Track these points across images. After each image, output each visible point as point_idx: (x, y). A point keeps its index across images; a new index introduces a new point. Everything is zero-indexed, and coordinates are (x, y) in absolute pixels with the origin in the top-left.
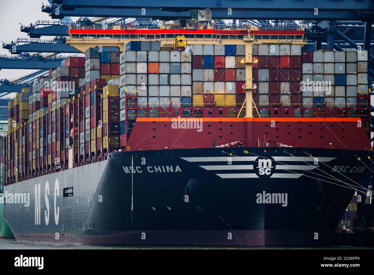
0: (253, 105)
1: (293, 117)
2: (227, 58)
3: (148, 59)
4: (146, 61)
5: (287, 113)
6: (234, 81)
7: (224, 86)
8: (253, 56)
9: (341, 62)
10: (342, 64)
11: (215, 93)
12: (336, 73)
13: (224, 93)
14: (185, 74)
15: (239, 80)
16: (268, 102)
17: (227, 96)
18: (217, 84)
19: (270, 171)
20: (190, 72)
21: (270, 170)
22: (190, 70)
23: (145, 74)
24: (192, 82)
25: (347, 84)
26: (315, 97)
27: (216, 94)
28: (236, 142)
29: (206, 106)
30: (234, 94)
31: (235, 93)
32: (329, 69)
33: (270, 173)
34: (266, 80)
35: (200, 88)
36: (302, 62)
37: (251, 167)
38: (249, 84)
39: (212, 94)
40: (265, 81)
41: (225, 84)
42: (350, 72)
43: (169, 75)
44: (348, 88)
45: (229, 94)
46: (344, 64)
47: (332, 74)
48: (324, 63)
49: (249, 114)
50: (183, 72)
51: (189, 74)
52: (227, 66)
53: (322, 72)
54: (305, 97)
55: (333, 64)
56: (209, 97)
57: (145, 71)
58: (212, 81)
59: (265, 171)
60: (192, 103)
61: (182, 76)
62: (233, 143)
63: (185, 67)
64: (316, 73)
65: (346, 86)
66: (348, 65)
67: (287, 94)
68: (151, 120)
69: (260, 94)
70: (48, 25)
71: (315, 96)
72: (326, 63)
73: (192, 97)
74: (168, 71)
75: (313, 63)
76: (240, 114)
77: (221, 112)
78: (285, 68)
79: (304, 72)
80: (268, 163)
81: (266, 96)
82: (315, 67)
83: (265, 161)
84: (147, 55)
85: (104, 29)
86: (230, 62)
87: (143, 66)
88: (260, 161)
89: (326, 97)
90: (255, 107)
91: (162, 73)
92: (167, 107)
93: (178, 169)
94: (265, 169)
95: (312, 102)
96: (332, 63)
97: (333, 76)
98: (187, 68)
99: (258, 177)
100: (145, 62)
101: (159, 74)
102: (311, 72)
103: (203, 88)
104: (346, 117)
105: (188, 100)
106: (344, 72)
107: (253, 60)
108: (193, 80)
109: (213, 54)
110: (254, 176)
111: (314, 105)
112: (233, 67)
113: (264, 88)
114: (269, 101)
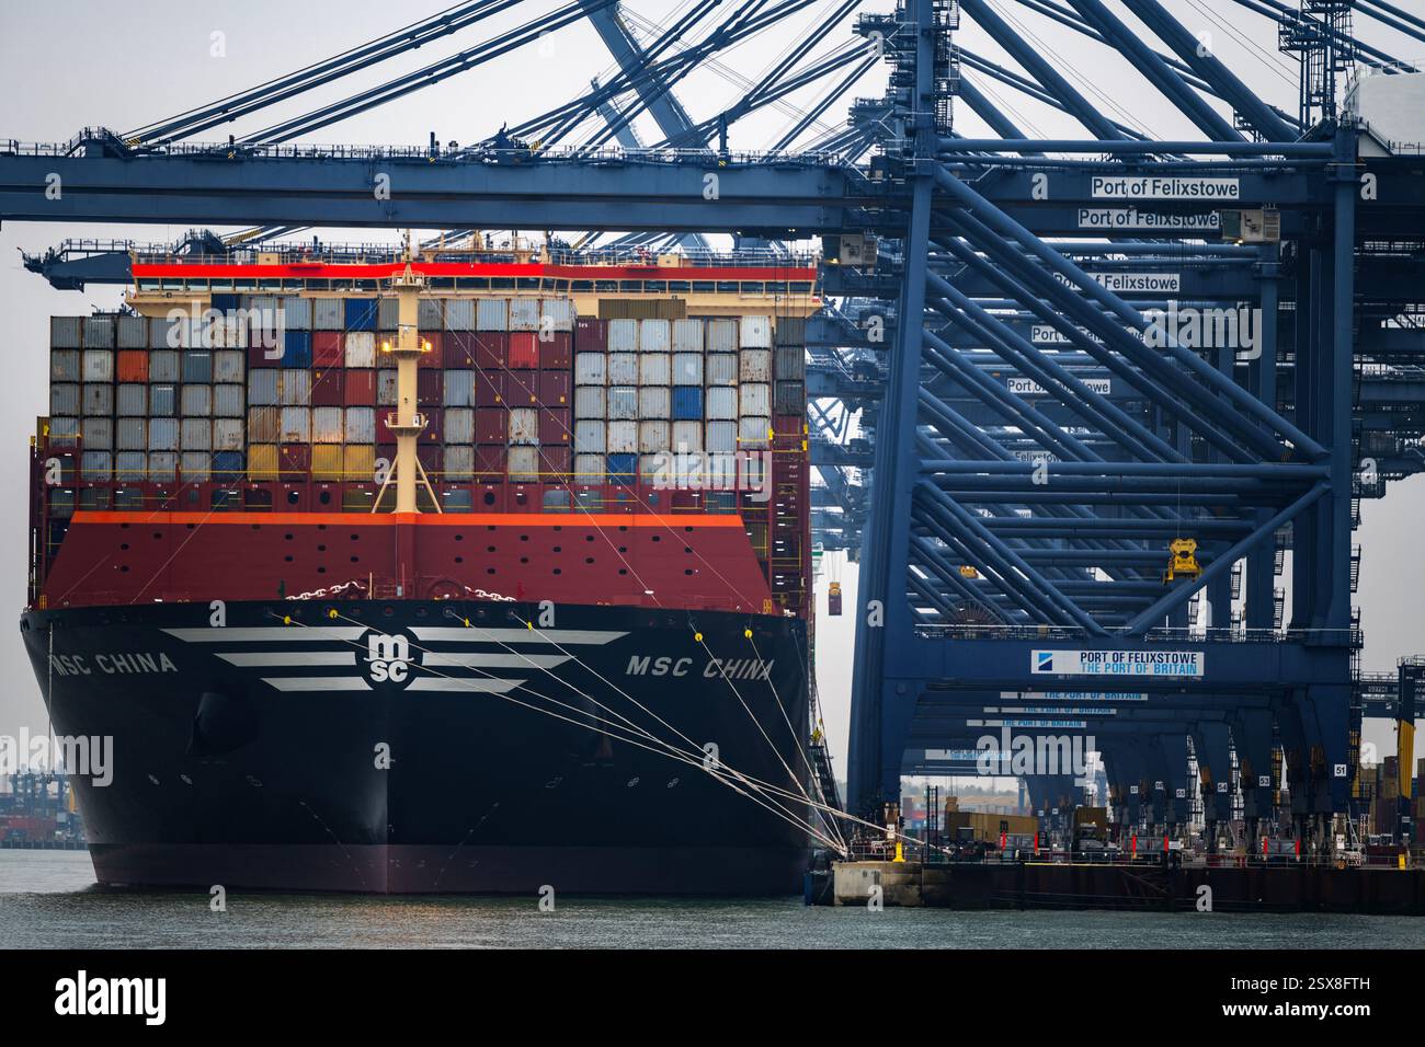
0: (419, 477)
1: (539, 510)
2: (352, 338)
3: (115, 340)
4: (111, 345)
5: (522, 501)
6: (371, 406)
7: (340, 420)
8: (421, 332)
9: (691, 352)
10: (694, 356)
11: (315, 440)
12: (677, 381)
13: (340, 440)
14: (225, 383)
15: (386, 403)
16: (471, 467)
17: (351, 449)
18: (320, 413)
19: (404, 671)
20: (240, 379)
21: (404, 667)
22: (241, 372)
23: (108, 383)
24: (247, 407)
25: (709, 416)
26: (613, 453)
27: (318, 444)
28: (347, 585)
29: (283, 479)
30: (371, 444)
31: (373, 441)
32: (655, 369)
33: (403, 676)
34: (465, 403)
35: (269, 424)
36: (574, 353)
37: (348, 659)
38: (408, 415)
39: (306, 443)
40: (463, 407)
41: (344, 415)
42: (717, 382)
43: (178, 386)
44: (710, 427)
45: (355, 444)
46: (700, 358)
47: (665, 386)
48: (639, 353)
49: (406, 504)
50: (219, 377)
51: (238, 384)
52: (351, 362)
53: (633, 379)
54: (581, 453)
55: (667, 356)
56: (297, 453)
57: (107, 375)
58: (305, 406)
59: (387, 669)
60: (245, 468)
61: (217, 388)
62: (337, 588)
63: (225, 365)
64: (615, 383)
65: (704, 421)
66: (712, 360)
67: (528, 445)
68: (117, 518)
69: (448, 445)
70: (97, 251)
71: (611, 450)
72: (645, 352)
73: (246, 451)
74: (174, 377)
75: (607, 353)
76: (381, 503)
77: (325, 498)
78: (526, 369)
79: (579, 381)
80: (396, 646)
81: (465, 451)
82: (612, 367)
83: (388, 641)
84: (115, 330)
85: (239, 263)
86: (360, 350)
87: (102, 362)
88: (374, 641)
89: (644, 454)
90: (426, 481)
91: (156, 380)
92: (167, 480)
93: (166, 664)
94: (389, 664)
95: (603, 466)
96: (665, 352)
97: (667, 391)
98: (232, 368)
99: (368, 688)
100: (108, 349)
101: (149, 384)
102: (602, 381)
103: (277, 425)
104: (700, 512)
105: (232, 462)
106: (698, 381)
107: (420, 345)
108: (250, 403)
109: (307, 326)
110: (358, 684)
111: (607, 478)
112: (368, 365)
113: (460, 426)
114: (475, 464)
